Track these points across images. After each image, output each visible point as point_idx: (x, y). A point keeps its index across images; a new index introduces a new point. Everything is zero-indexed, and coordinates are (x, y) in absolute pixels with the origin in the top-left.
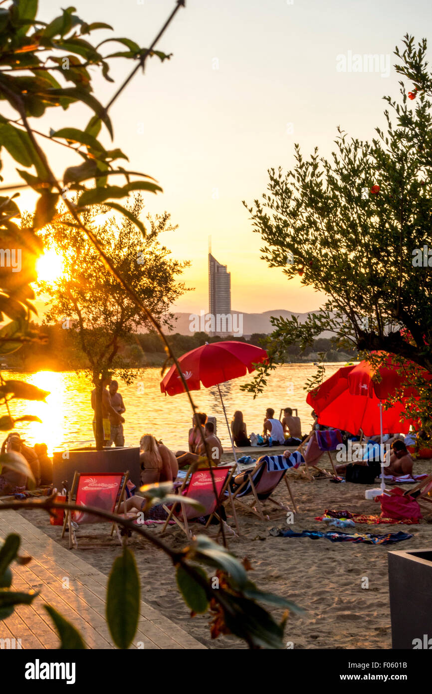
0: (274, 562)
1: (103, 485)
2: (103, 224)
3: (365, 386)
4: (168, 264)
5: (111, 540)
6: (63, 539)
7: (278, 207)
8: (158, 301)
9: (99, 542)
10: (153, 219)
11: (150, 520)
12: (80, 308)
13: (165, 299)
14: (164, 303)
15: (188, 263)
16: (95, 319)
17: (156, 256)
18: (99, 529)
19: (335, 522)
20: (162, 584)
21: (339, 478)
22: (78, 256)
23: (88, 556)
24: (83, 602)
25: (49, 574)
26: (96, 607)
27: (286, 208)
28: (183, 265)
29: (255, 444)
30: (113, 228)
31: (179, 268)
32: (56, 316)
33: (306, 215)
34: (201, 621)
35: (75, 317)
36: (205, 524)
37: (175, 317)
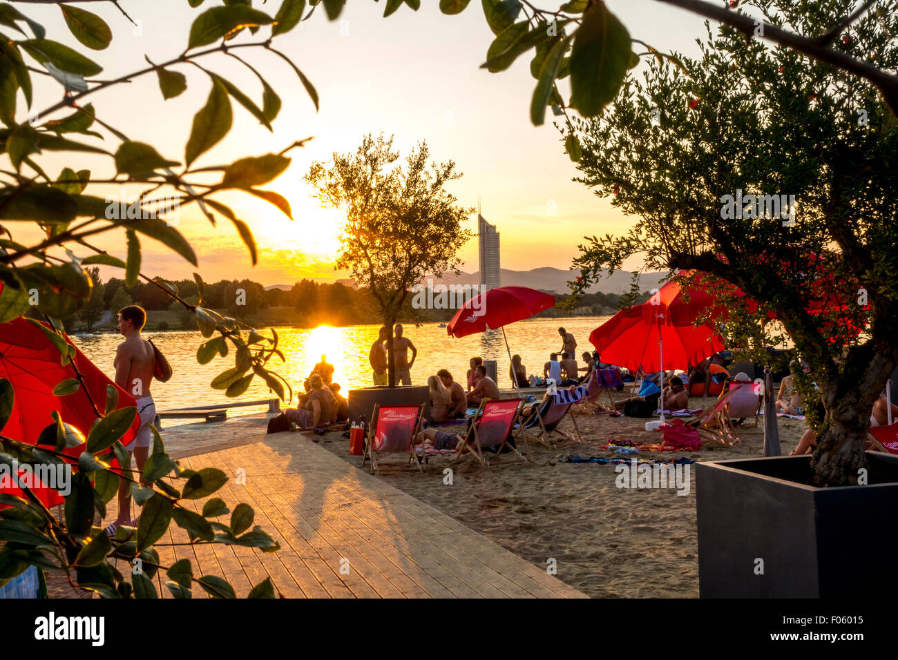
0: (566, 483)
1: (401, 416)
2: (390, 173)
3: (662, 316)
4: (454, 211)
5: (409, 467)
6: (365, 465)
7: (587, 130)
8: (445, 246)
9: (398, 468)
10: (439, 167)
11: (445, 450)
12: (370, 255)
13: (452, 245)
14: (451, 248)
15: (473, 210)
16: (385, 265)
17: (442, 204)
18: (396, 458)
19: (620, 450)
20: (463, 503)
21: (618, 413)
22: (366, 205)
23: (390, 480)
24: (393, 518)
25: (356, 494)
26: (406, 522)
27: (596, 130)
28: (468, 212)
29: (534, 386)
30: (400, 177)
31: (464, 215)
32: (347, 262)
33: (618, 135)
34: (505, 533)
35: (366, 263)
36: (496, 453)
37: (461, 262)
